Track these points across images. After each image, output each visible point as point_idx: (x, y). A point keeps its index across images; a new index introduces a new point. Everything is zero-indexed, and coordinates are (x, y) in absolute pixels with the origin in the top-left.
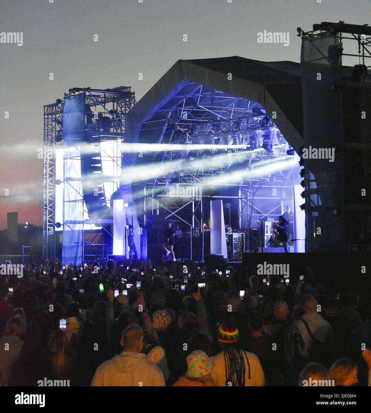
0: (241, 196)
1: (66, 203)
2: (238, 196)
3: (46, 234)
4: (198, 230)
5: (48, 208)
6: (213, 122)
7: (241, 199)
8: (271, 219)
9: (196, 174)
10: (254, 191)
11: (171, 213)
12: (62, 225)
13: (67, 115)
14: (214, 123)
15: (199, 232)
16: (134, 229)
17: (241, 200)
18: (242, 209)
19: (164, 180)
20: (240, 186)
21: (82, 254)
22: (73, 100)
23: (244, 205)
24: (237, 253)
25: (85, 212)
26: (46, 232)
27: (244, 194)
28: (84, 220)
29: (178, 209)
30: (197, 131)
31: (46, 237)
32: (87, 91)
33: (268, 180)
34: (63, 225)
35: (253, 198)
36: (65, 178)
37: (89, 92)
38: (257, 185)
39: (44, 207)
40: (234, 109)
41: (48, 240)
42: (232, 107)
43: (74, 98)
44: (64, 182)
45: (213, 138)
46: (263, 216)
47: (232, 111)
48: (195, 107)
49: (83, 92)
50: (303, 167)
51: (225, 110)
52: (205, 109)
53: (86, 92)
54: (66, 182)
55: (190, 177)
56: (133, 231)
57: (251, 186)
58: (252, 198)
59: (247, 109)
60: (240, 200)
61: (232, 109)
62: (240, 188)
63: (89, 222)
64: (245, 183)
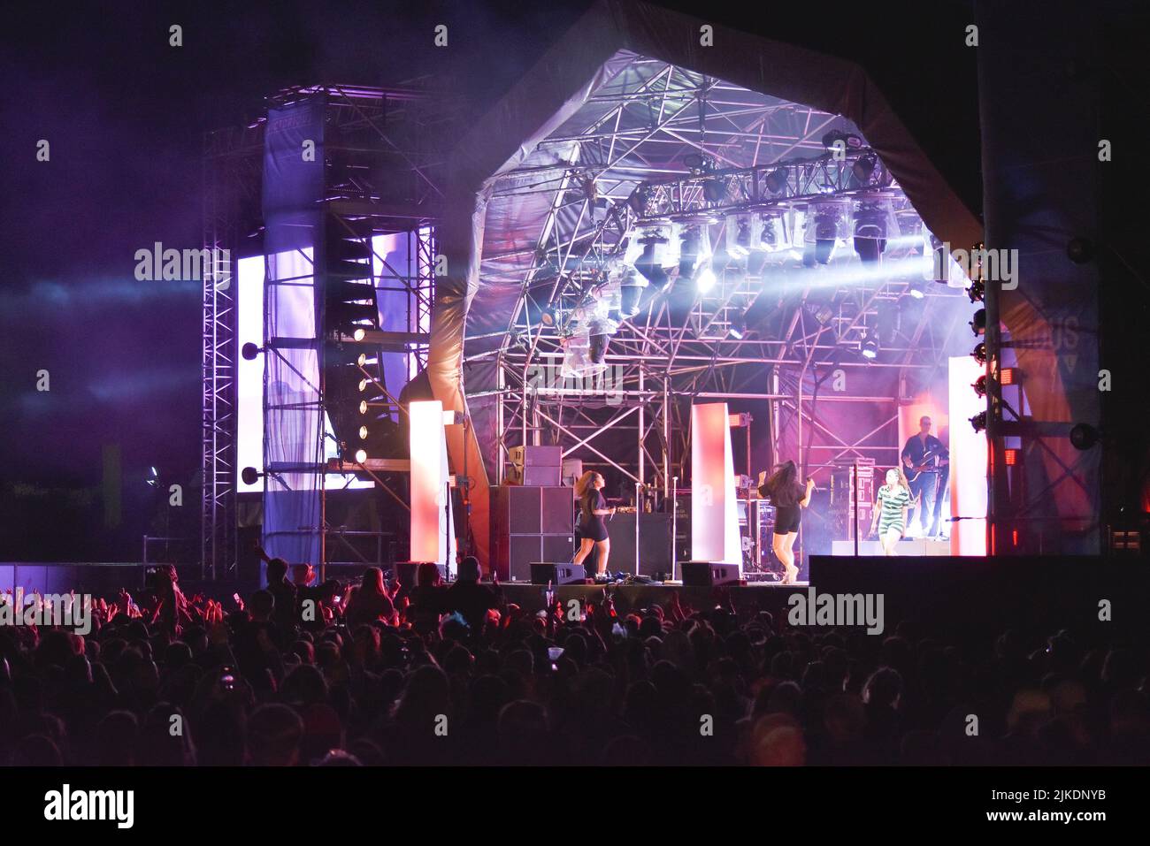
0: (780, 393)
1: (271, 412)
2: (772, 393)
3: (211, 503)
4: (654, 490)
5: (215, 427)
6: (705, 175)
7: (780, 400)
8: (868, 459)
9: (651, 328)
10: (819, 377)
11: (578, 442)
12: (260, 475)
13: (274, 157)
14: (708, 178)
15: (659, 498)
16: (470, 487)
17: (780, 404)
18: (782, 430)
19: (559, 344)
20: (778, 364)
21: (321, 560)
22: (293, 112)
23: (787, 418)
24: (768, 557)
25: (327, 439)
26: (211, 498)
27: (787, 388)
28: (326, 461)
29: (598, 430)
30: (656, 202)
31: (210, 511)
32: (332, 87)
33: (857, 345)
34: (265, 475)
35: (815, 397)
36: (269, 339)
37: (339, 88)
38: (827, 361)
39: (205, 424)
40: (762, 139)
41: (217, 518)
42: (758, 132)
43: (296, 106)
44: (265, 350)
45: (705, 222)
46: (843, 450)
47: (756, 144)
48: (651, 131)
49: (322, 89)
50: (979, 305)
51: (735, 140)
52: (680, 138)
53: (331, 90)
54: (271, 351)
55: (633, 338)
56: (467, 492)
57: (808, 363)
58: (811, 398)
59: (801, 138)
60: (776, 404)
61: (757, 138)
62: (777, 369)
63: (341, 467)
64: (790, 353)
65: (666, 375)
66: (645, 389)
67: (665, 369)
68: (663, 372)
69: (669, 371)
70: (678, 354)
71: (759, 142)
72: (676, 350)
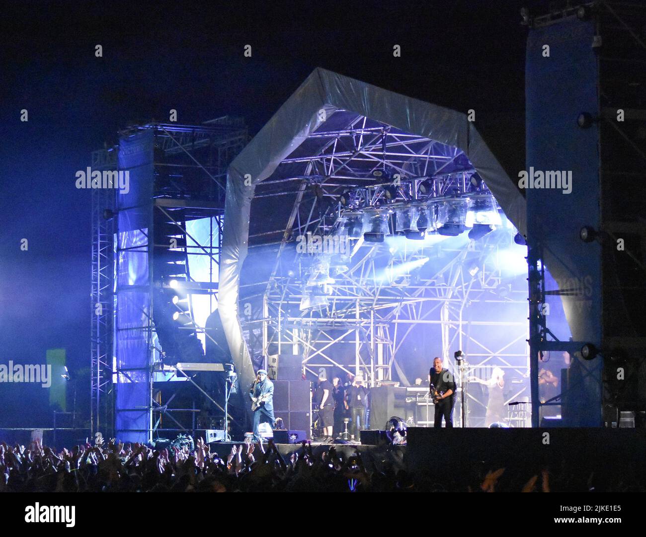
0: (449, 320)
2: (443, 319)
3: (96, 390)
7: (448, 324)
11: (315, 351)
17: (449, 327)
18: (450, 344)
20: (447, 301)
21: (150, 428)
26: (96, 387)
31: (95, 395)
34: (117, 373)
35: (470, 323)
37: (162, 126)
38: (477, 300)
46: (489, 356)
47: (426, 161)
48: (354, 153)
53: (158, 127)
57: (465, 301)
60: (447, 327)
61: (426, 158)
62: (447, 304)
63: (162, 368)
64: (455, 295)
65: (372, 309)
66: (360, 318)
67: (371, 305)
68: (370, 307)
69: (374, 306)
70: (380, 295)
71: (428, 159)
72: (378, 293)
